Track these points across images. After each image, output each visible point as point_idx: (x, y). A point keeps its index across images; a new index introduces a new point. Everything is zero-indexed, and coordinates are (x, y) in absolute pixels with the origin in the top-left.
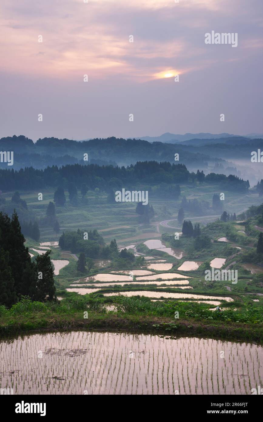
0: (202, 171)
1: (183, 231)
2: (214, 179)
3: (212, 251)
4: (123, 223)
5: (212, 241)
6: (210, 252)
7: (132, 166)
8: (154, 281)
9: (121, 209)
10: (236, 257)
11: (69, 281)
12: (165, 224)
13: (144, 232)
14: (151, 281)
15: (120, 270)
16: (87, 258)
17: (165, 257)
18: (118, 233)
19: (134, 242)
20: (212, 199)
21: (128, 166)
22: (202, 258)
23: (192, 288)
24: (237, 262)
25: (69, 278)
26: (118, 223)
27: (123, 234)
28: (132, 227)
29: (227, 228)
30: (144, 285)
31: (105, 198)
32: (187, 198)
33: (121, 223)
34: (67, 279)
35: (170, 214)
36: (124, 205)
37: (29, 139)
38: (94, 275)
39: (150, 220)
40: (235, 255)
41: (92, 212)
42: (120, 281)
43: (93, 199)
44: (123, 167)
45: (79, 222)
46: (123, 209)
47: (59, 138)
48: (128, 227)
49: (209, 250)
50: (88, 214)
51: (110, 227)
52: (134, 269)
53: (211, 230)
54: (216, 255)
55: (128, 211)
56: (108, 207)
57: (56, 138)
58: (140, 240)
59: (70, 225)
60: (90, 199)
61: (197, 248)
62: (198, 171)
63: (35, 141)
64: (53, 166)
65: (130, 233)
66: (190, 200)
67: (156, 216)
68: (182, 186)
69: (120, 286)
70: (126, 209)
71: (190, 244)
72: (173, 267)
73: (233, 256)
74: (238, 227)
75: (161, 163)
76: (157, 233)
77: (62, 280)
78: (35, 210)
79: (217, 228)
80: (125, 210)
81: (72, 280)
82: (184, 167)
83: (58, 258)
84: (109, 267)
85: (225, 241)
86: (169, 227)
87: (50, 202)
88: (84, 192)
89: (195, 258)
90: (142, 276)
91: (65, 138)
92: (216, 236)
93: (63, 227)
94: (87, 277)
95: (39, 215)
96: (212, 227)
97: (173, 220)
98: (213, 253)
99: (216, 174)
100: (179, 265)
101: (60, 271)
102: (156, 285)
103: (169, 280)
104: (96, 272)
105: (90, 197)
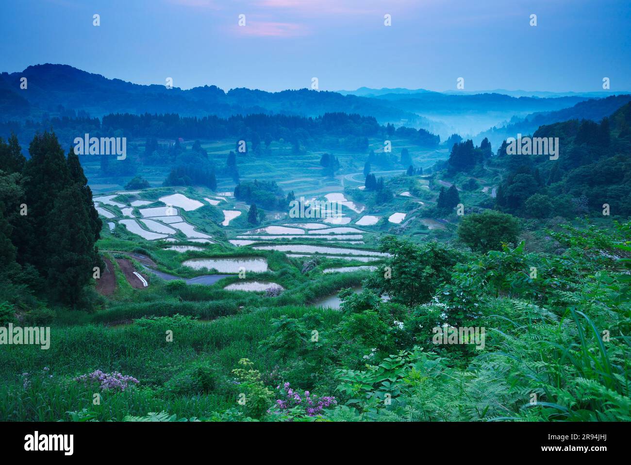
0: (393, 124)
1: (366, 185)
2: (405, 133)
3: (393, 205)
4: (307, 175)
5: (394, 195)
6: (391, 206)
7: (320, 117)
8: (326, 235)
9: (305, 161)
10: (417, 212)
11: (237, 232)
12: (350, 177)
13: (328, 185)
14: (323, 235)
15: (294, 223)
16: (258, 209)
17: (345, 211)
18: (301, 186)
19: (316, 195)
20: (400, 154)
21: (316, 118)
22: (382, 212)
23: (364, 243)
24: (416, 217)
25: (238, 230)
26: (301, 175)
27: (305, 186)
28: (315, 180)
29: (411, 182)
30: (314, 239)
31: (290, 149)
32: (375, 152)
33: (304, 175)
34: (236, 230)
35: (355, 167)
36: (308, 157)
37: (221, 90)
38: (264, 227)
39: (335, 173)
40: (416, 210)
41: (276, 163)
42: (290, 234)
43: (276, 150)
44: (310, 118)
45: (261, 173)
46: (307, 161)
47: (251, 89)
48: (312, 180)
49: (390, 204)
50: (271, 166)
51: (293, 179)
52: (309, 223)
53: (395, 184)
54: (397, 210)
55: (312, 163)
56: (292, 159)
57: (248, 88)
58: (322, 193)
59: (250, 176)
60: (274, 150)
61: (378, 203)
62: (389, 124)
63: (226, 92)
64: (238, 115)
65: (313, 186)
66: (377, 154)
67: (341, 169)
68: (371, 139)
69: (288, 239)
70: (310, 161)
71: (371, 198)
72: (351, 221)
73: (414, 210)
74: (422, 181)
75: (350, 115)
76: (341, 186)
77: (230, 231)
78: (216, 159)
79: (401, 182)
80: (309, 163)
81: (241, 231)
82: (374, 120)
83: (231, 208)
84: (283, 220)
85: (408, 195)
86: (354, 180)
87: (231, 152)
88: (268, 143)
89: (375, 213)
90: (315, 230)
91: (256, 89)
92: (399, 190)
93: (244, 177)
94: (258, 229)
95: (220, 165)
96: (396, 182)
97: (358, 174)
98: (393, 207)
99: (407, 128)
100: (357, 219)
101: (230, 222)
102: (326, 240)
103: (342, 234)
104: (269, 224)
105: (273, 148)
